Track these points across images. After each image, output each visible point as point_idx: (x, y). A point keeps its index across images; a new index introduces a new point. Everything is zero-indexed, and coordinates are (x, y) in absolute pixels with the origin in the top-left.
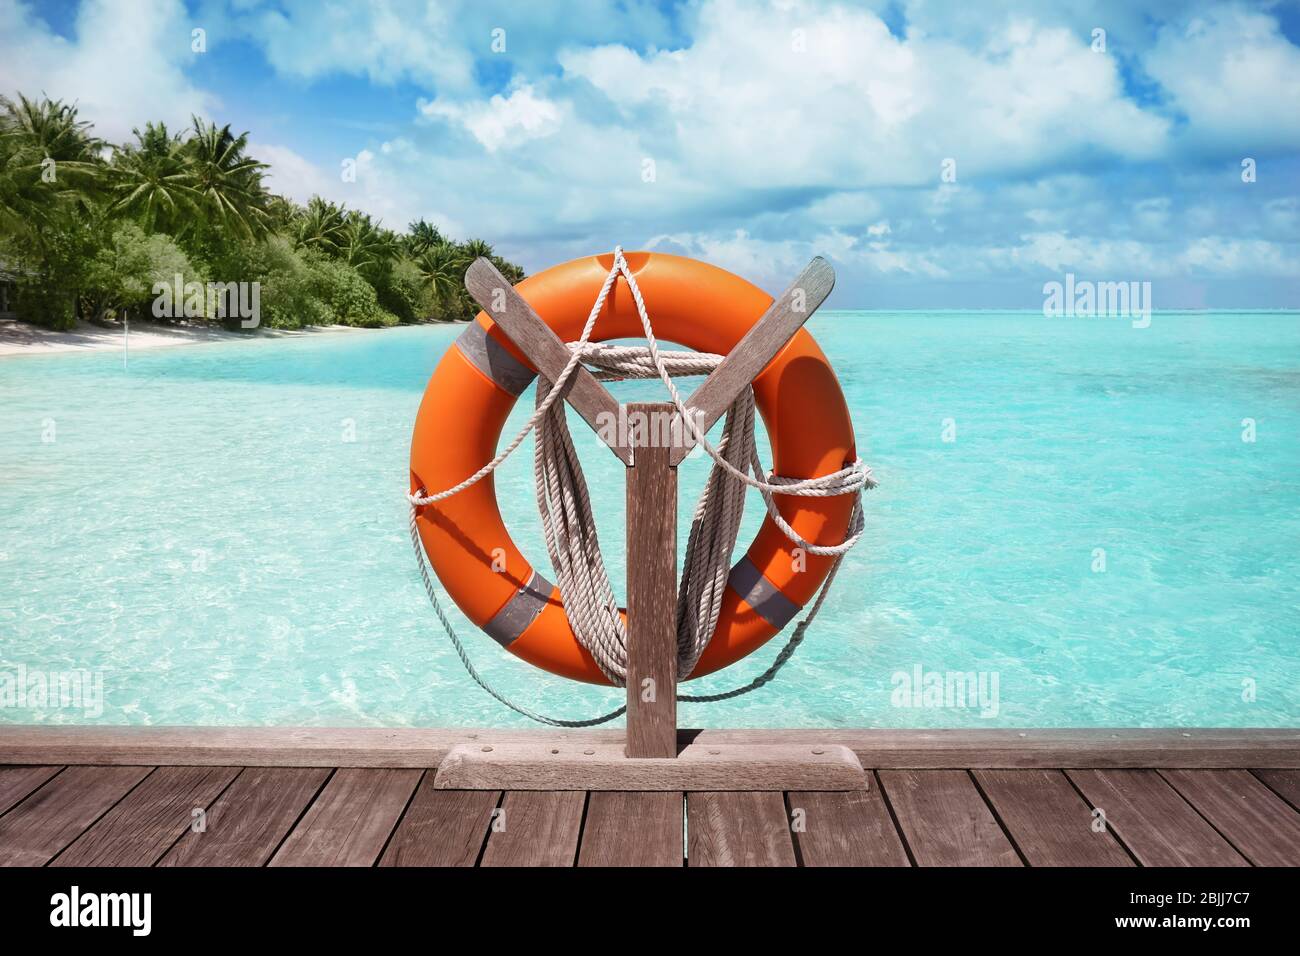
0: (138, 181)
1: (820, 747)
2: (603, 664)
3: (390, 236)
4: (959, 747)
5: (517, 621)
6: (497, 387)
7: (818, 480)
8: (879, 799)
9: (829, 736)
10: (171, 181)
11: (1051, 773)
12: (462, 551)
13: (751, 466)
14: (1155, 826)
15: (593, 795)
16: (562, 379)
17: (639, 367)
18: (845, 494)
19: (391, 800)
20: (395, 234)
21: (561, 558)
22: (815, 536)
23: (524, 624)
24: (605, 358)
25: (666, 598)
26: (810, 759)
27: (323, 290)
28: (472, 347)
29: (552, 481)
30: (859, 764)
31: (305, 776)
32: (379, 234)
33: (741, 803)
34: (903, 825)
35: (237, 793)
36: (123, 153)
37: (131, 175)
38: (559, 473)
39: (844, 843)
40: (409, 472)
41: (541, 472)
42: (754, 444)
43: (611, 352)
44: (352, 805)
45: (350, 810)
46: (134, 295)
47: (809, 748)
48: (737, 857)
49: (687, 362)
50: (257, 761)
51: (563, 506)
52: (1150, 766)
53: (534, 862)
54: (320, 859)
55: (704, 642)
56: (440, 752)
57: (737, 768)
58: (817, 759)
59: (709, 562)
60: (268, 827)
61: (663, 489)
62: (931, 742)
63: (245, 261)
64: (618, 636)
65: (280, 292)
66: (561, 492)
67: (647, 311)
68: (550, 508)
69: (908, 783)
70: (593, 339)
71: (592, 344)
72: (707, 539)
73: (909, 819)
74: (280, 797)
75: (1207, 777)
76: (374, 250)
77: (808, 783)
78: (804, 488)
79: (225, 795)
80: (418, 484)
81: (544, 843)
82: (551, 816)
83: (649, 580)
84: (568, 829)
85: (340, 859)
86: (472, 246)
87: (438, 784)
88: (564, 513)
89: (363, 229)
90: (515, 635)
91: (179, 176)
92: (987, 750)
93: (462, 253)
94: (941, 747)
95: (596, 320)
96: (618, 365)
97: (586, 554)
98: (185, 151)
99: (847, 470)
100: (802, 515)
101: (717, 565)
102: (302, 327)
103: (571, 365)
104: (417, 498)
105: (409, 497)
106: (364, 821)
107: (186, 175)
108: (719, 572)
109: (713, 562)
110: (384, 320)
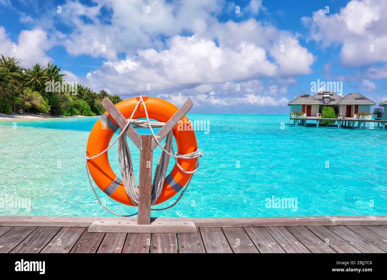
0: (31, 78)
1: (186, 222)
2: (133, 201)
3: (95, 94)
4: (219, 222)
5: (112, 190)
6: (109, 130)
7: (188, 155)
8: (199, 235)
9: (188, 219)
10: (40, 78)
11: (241, 228)
12: (99, 172)
13: (171, 151)
14: (263, 240)
15: (128, 234)
16: (125, 128)
17: (144, 125)
18: (194, 158)
19: (76, 235)
20: (96, 93)
21: (124, 174)
22: (187, 169)
23: (113, 190)
24: (136, 123)
25: (149, 184)
26: (183, 225)
27: (77, 106)
28: (103, 120)
29: (122, 154)
30: (195, 227)
31: (54, 229)
32: (92, 93)
33: (165, 236)
34: (204, 241)
35: (35, 234)
36: (28, 71)
37: (30, 76)
38: (124, 152)
39: (189, 246)
40: (86, 151)
41: (119, 151)
42: (172, 145)
43: (138, 121)
44: (66, 237)
45: (65, 238)
46: (28, 106)
47: (183, 222)
48: (163, 249)
49: (156, 124)
50: (41, 225)
51: (125, 160)
52: (263, 226)
53: (111, 252)
54: (55, 251)
55: (158, 195)
56: (90, 223)
57: (165, 227)
58: (185, 225)
59: (160, 175)
60: (42, 242)
61: (149, 156)
62: (213, 221)
63: (57, 98)
64: (137, 194)
65: (66, 107)
66: (124, 157)
67: (147, 111)
68: (121, 161)
69: (207, 231)
70: (133, 118)
71: (133, 119)
72: (160, 169)
73: (206, 240)
74: (46, 234)
75: (276, 229)
76: (91, 97)
77: (182, 231)
78: (184, 157)
79: (32, 234)
80: (88, 154)
81: (114, 246)
82: (117, 239)
83: (145, 179)
84: (121, 242)
85: (60, 250)
86: (115, 96)
87: (89, 231)
88: (125, 162)
89: (88, 92)
90: (111, 193)
91: (43, 77)
92: (226, 223)
93: (113, 98)
94: (215, 222)
95: (134, 114)
96: (139, 125)
97: (130, 173)
98: (44, 71)
99: (195, 152)
100: (184, 163)
101: (162, 176)
102: (71, 116)
103: (127, 125)
104: (88, 158)
105: (86, 157)
106: (68, 241)
107: (44, 77)
108: (163, 178)
109: (161, 175)
110: (92, 114)
